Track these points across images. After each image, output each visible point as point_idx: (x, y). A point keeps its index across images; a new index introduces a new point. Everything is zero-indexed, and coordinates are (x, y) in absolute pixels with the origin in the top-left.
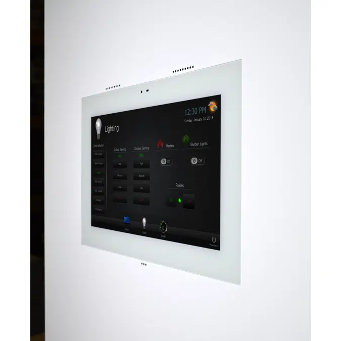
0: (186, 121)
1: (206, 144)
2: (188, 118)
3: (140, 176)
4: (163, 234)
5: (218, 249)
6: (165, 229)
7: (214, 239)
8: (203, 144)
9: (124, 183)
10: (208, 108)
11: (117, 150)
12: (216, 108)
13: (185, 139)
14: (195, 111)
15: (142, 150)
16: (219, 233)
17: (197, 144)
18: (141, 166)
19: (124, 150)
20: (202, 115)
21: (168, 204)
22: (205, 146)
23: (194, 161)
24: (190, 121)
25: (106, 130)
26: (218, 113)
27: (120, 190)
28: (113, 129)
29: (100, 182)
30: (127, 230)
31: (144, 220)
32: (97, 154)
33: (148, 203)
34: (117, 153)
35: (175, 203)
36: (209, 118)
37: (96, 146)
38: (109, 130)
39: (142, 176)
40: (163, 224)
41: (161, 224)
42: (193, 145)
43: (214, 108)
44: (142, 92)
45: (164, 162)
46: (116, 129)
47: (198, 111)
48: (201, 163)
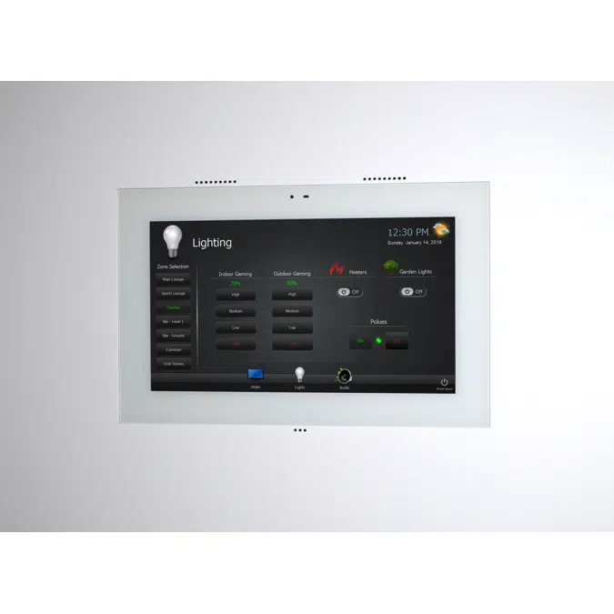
0: (389, 243)
1: (429, 272)
2: (394, 239)
3: (287, 311)
4: (344, 386)
5: (453, 392)
6: (348, 378)
7: (444, 381)
8: (424, 272)
9: (248, 322)
10: (432, 231)
11: (226, 274)
12: (448, 231)
13: (389, 264)
14: (408, 232)
15: (292, 277)
16: (454, 374)
17: (412, 272)
18: (292, 298)
19: (246, 274)
20: (421, 238)
21: (354, 345)
22: (426, 274)
23: (407, 292)
24: (400, 243)
25: (197, 244)
26: (450, 240)
27: (236, 331)
28: (216, 243)
29: (179, 322)
30: (257, 387)
31: (300, 371)
32: (168, 280)
33: (309, 347)
34: (227, 281)
35: (369, 344)
36: (433, 242)
37: (166, 267)
38: (204, 244)
39: (293, 311)
40: (343, 373)
41: (339, 373)
42: (405, 272)
43: (443, 231)
44: (292, 197)
45: (344, 292)
46: (226, 243)
47: (414, 232)
48: (420, 295)
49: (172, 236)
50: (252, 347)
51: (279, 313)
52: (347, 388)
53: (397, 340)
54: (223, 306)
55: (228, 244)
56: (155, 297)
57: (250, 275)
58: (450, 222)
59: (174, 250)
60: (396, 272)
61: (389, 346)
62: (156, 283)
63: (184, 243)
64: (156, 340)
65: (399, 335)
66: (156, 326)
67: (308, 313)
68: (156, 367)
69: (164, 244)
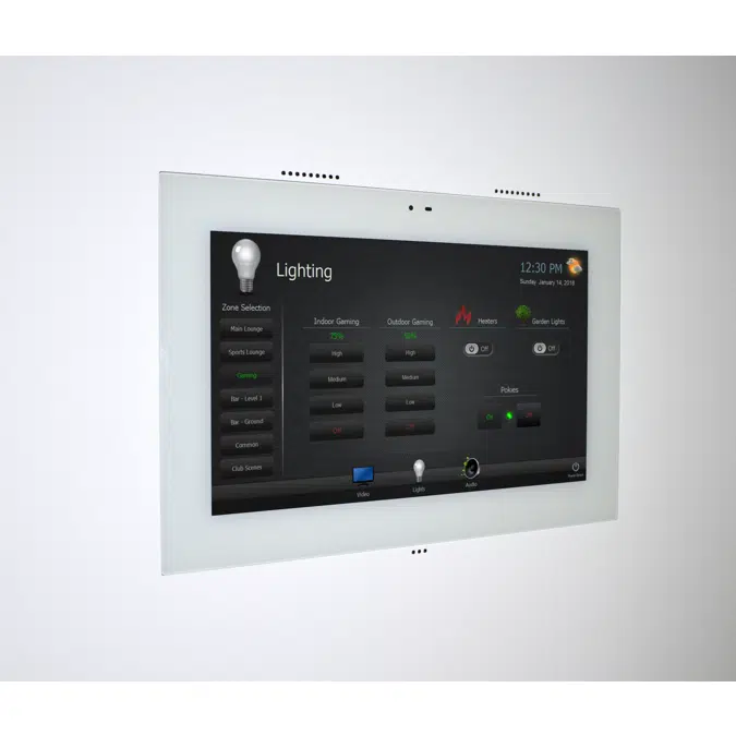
0: (522, 281)
1: (562, 322)
2: (527, 277)
3: (405, 378)
4: (470, 482)
5: (584, 478)
6: (475, 470)
7: (576, 465)
8: (557, 322)
9: (351, 395)
10: (566, 267)
11: (324, 322)
12: (581, 269)
13: (521, 311)
14: (541, 268)
15: (409, 326)
17: (545, 322)
18: (408, 359)
19: (351, 322)
20: (555, 276)
21: (481, 427)
22: (559, 325)
23: (540, 349)
24: (533, 282)
25: (282, 272)
26: (583, 278)
27: (338, 411)
28: (309, 271)
29: (255, 398)
30: (365, 494)
31: (419, 466)
32: (239, 329)
33: (428, 430)
34: (327, 330)
35: (499, 421)
36: (567, 283)
37: (236, 308)
38: (293, 272)
39: (411, 377)
40: (472, 463)
41: (465, 464)
42: (537, 322)
43: (577, 269)
44: (411, 208)
45: (472, 349)
46: (323, 273)
47: (548, 269)
48: (553, 352)
49: (245, 256)
50: (358, 434)
51: (394, 382)
52: (474, 484)
53: (530, 414)
54: (318, 371)
55: (327, 274)
56: (219, 359)
57: (357, 323)
58: (582, 256)
59: (248, 280)
60: (528, 321)
61: (522, 422)
62: (220, 335)
63: (264, 269)
64: (219, 429)
65: (532, 407)
66: (219, 406)
67: (428, 381)
68: (220, 476)
69: (233, 270)
